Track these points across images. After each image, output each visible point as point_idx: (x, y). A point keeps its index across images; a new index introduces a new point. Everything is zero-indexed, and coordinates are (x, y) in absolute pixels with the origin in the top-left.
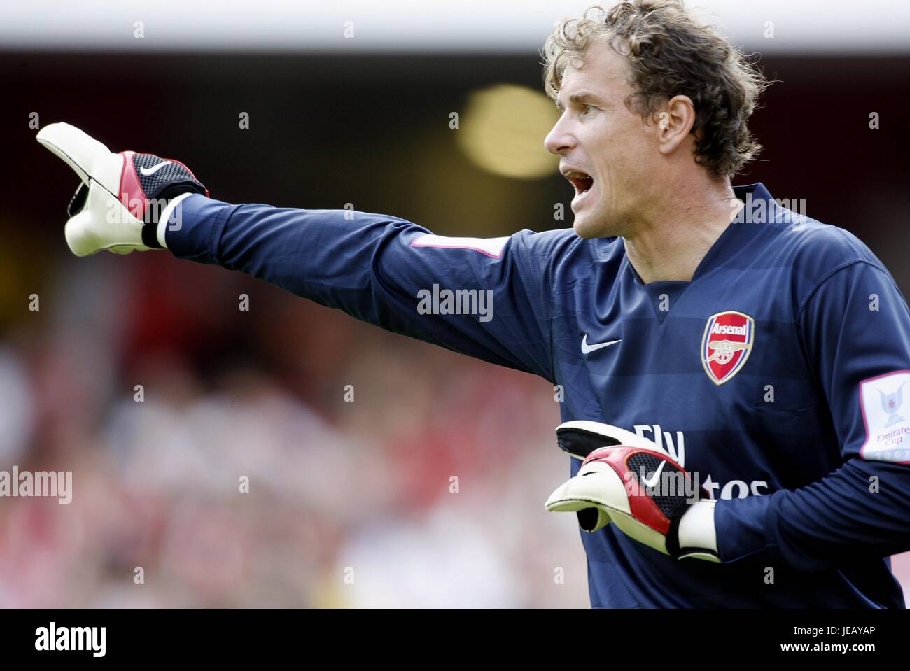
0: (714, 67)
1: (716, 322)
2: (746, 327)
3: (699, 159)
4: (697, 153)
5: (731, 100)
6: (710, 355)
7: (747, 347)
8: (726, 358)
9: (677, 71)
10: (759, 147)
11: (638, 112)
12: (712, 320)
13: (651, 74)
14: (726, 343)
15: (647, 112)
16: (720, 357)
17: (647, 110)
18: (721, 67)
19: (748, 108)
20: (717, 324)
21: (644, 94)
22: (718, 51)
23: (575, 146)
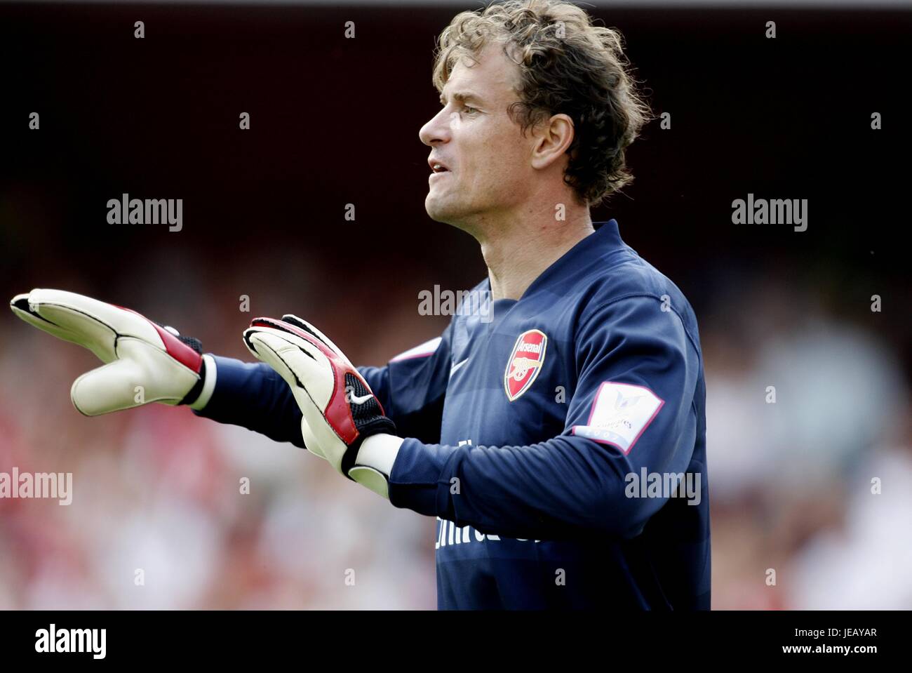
0: (604, 92)
1: (525, 339)
2: (541, 345)
3: (568, 178)
4: (567, 172)
5: (616, 123)
6: (511, 371)
7: (538, 364)
8: (521, 374)
9: (565, 89)
10: (632, 177)
11: (518, 121)
12: (522, 337)
13: (539, 87)
14: (525, 359)
16: (517, 375)
17: (528, 121)
18: (611, 94)
19: (630, 137)
20: (525, 341)
21: (527, 105)
22: (610, 76)
23: (448, 141)
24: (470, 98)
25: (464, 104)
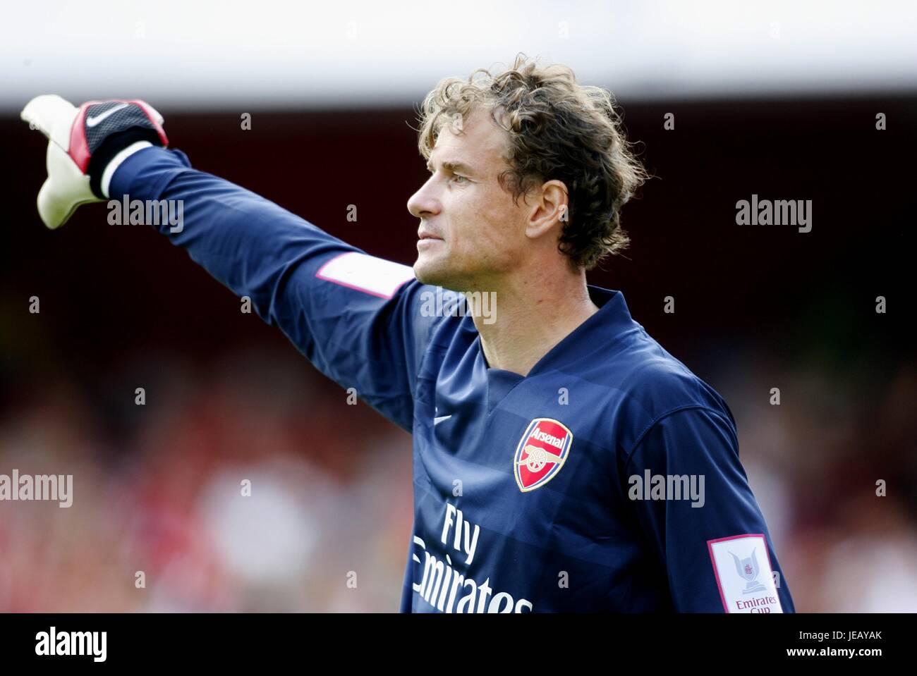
0: (596, 155)
1: (538, 427)
2: (564, 440)
3: (562, 246)
4: (562, 239)
5: (609, 185)
6: (523, 459)
7: (560, 461)
8: (537, 466)
9: (557, 154)
10: (627, 240)
11: (509, 189)
12: (535, 423)
13: (530, 153)
14: (542, 451)
15: (519, 190)
16: (532, 464)
17: (519, 189)
18: (603, 156)
19: (624, 196)
20: (538, 429)
21: (517, 172)
22: (602, 139)
23: (439, 213)
24: (459, 167)
25: (452, 172)
